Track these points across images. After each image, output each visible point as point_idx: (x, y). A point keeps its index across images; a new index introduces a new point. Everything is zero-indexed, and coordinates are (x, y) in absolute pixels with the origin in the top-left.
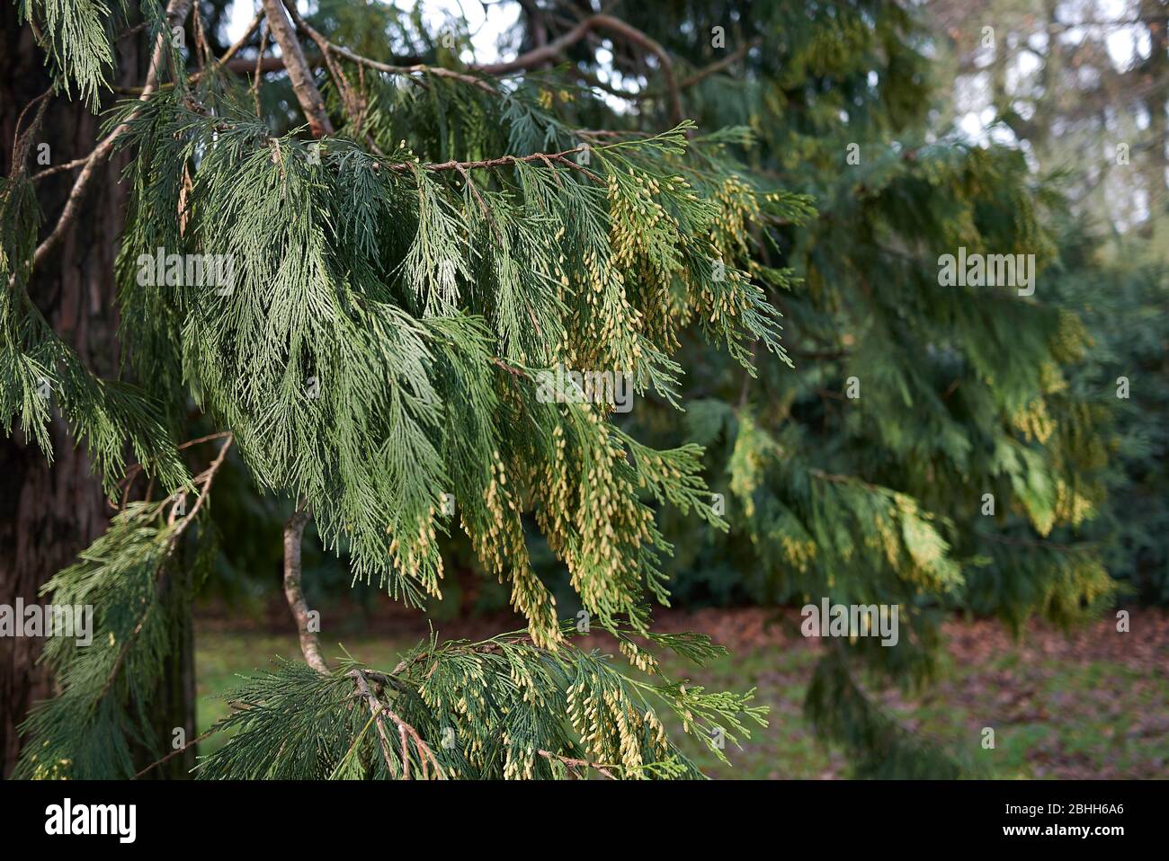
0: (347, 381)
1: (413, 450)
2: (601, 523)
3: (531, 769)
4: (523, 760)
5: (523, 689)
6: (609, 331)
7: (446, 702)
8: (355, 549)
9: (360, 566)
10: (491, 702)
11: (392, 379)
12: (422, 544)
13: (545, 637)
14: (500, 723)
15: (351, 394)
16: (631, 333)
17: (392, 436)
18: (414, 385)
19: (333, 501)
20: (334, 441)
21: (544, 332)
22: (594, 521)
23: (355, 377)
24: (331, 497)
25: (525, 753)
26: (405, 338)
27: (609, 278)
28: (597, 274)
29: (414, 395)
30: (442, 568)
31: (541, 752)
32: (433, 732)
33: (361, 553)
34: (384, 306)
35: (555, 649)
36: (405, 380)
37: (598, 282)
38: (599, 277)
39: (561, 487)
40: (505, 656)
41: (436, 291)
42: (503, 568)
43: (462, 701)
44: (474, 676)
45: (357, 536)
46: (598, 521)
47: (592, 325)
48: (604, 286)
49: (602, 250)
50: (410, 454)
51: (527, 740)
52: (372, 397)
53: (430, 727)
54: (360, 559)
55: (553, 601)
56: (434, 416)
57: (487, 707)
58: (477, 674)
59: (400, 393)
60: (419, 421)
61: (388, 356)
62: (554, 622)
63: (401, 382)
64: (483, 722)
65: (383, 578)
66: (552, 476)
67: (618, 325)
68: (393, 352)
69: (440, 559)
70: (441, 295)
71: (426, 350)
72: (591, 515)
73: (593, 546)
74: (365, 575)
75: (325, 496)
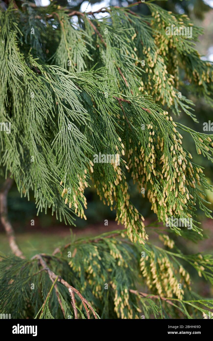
0: (32, 105)
1: (73, 138)
2: (179, 174)
3: (129, 300)
4: (123, 296)
5: (117, 260)
6: (159, 85)
7: (82, 268)
8: (37, 196)
9: (41, 205)
10: (103, 267)
11: (58, 101)
12: (81, 190)
13: (137, 237)
14: (108, 277)
15: (35, 112)
16: (170, 86)
17: (60, 132)
18: (71, 104)
19: (25, 172)
20: (26, 143)
21: (130, 83)
22: (175, 173)
23: (37, 103)
24: (24, 170)
25: (124, 292)
26: (63, 81)
27: (157, 60)
28: (151, 58)
29: (72, 109)
30: (86, 203)
31: (132, 291)
32: (77, 283)
33: (41, 198)
34: (51, 66)
35: (144, 243)
36: (66, 102)
37: (152, 62)
38: (152, 60)
39: (151, 157)
40: (107, 244)
41: (74, 65)
42: (113, 203)
43: (90, 267)
44: (95, 255)
45: (38, 189)
46: (177, 173)
47: (150, 83)
48: (155, 64)
49: (153, 47)
50: (72, 141)
51: (124, 284)
52: (47, 112)
53: (76, 281)
54: (40, 201)
55: (143, 218)
56: (84, 119)
57: (101, 269)
58: (96, 253)
59: (63, 108)
60: (75, 122)
61: (55, 90)
62: (143, 229)
63: (63, 102)
64: (100, 276)
65: (53, 210)
66: (144, 152)
67: (163, 82)
68: (58, 88)
69: (85, 199)
70: (76, 67)
71: (75, 86)
72: (173, 170)
73: (174, 188)
74: (44, 209)
75: (21, 170)
